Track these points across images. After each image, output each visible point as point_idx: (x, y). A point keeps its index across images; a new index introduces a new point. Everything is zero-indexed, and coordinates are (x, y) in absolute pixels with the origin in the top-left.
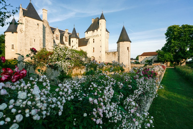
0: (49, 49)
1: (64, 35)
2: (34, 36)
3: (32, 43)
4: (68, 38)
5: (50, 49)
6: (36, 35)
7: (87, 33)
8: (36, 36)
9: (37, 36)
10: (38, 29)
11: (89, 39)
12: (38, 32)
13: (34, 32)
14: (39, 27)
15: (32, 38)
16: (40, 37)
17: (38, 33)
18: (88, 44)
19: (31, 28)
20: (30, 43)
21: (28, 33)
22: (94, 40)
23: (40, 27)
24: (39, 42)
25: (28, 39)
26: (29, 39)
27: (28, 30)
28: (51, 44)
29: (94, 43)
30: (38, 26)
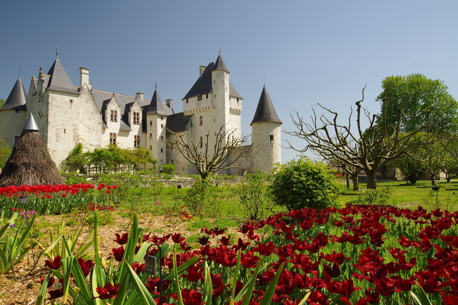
0: (92, 146)
1: (131, 109)
2: (64, 122)
3: (60, 136)
4: (141, 115)
5: (94, 144)
6: (67, 121)
7: (187, 102)
8: (66, 123)
9: (69, 123)
10: (70, 110)
11: (191, 116)
12: (72, 116)
13: (64, 117)
14: (73, 105)
15: (60, 127)
16: (74, 124)
17: (71, 118)
18: (189, 129)
19: (57, 109)
20: (56, 137)
21: (53, 119)
22: (201, 117)
23: (75, 105)
24: (73, 133)
25: (52, 129)
26: (55, 130)
27: (53, 113)
28: (96, 135)
29: (201, 126)
30: (70, 105)
